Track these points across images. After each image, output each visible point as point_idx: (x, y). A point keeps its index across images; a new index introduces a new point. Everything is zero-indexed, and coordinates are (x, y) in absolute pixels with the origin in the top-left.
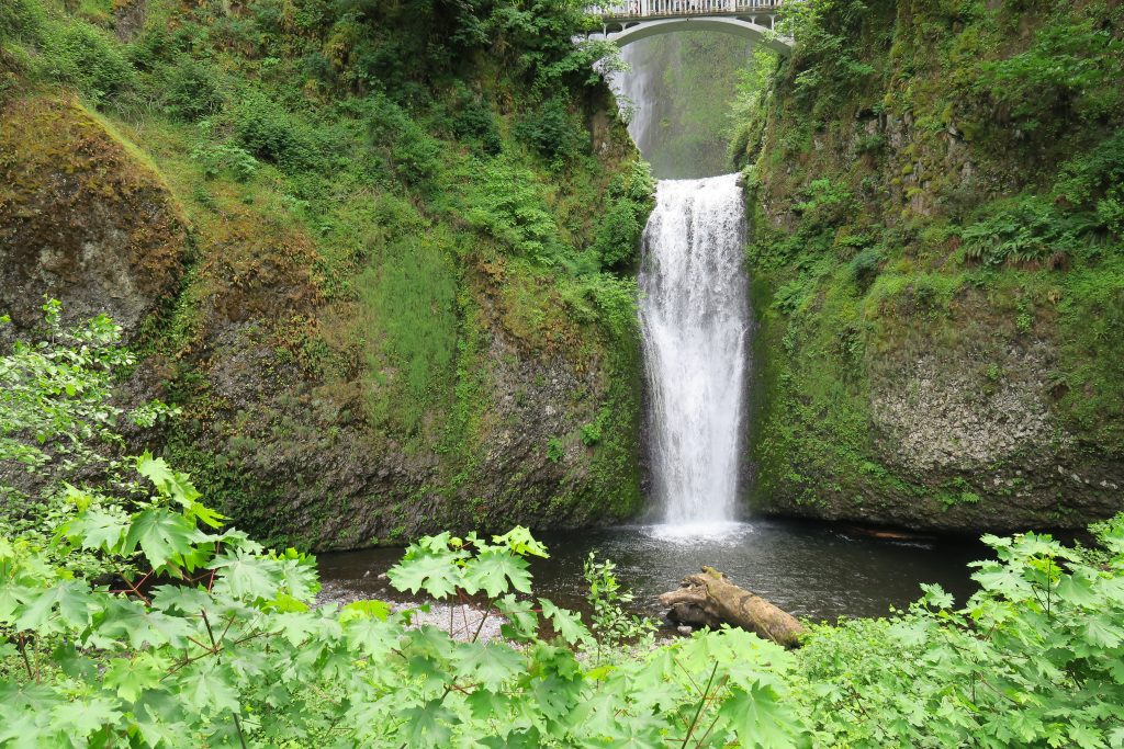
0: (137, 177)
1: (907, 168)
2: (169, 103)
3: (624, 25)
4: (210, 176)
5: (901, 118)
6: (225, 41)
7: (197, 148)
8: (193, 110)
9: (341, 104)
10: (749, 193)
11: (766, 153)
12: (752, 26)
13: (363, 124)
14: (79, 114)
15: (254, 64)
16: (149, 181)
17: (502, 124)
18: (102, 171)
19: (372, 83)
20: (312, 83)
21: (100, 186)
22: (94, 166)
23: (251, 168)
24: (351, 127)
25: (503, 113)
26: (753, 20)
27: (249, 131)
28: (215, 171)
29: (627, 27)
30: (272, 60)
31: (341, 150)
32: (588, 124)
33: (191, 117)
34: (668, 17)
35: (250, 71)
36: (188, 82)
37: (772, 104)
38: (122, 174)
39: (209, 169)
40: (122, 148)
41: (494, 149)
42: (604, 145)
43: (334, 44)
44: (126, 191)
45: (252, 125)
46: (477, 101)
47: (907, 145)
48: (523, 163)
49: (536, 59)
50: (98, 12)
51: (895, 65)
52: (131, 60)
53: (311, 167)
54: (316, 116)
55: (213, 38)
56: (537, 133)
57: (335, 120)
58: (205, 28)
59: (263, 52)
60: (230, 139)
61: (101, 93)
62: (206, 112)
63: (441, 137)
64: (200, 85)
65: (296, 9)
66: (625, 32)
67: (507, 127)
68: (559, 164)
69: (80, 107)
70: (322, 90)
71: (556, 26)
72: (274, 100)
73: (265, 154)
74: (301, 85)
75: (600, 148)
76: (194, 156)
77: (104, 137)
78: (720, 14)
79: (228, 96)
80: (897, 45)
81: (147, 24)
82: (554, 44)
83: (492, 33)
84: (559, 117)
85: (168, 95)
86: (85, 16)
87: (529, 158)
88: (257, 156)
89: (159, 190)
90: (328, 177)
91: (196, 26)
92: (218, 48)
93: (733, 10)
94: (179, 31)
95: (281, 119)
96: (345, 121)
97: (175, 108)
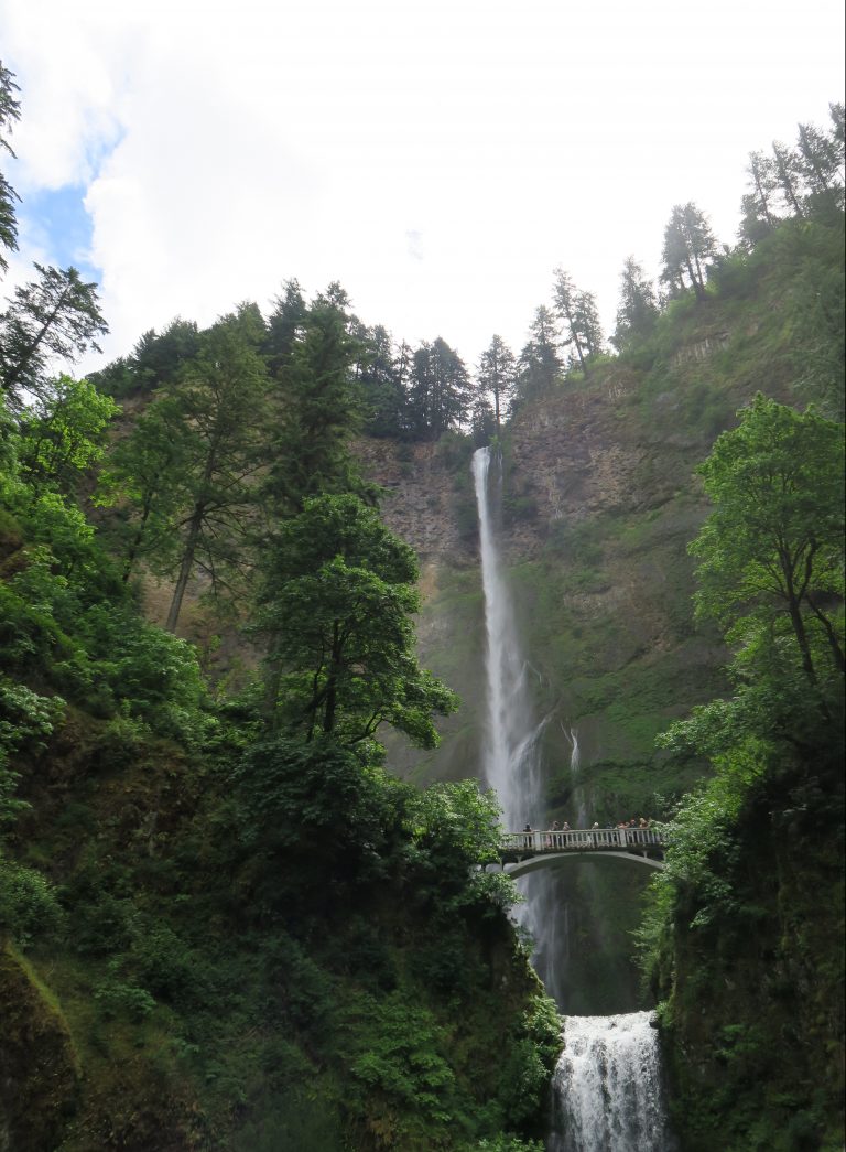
0: (44, 1022)
1: (821, 1017)
2: (84, 941)
3: (519, 858)
4: (107, 1018)
5: (803, 963)
6: (145, 879)
7: (101, 988)
8: (104, 949)
9: (242, 938)
10: (666, 1036)
11: (678, 989)
12: (645, 860)
13: (260, 960)
14: (9, 959)
15: (165, 901)
16: (54, 1025)
17: (397, 957)
18: (15, 1016)
19: (274, 919)
20: (216, 918)
21: (9, 1032)
22: (9, 1010)
23: (149, 1008)
24: (249, 962)
25: (400, 946)
26: (645, 854)
27: (152, 970)
28: (113, 1013)
29: (522, 860)
30: (183, 897)
31: (237, 989)
32: (487, 958)
33: (101, 954)
34: (561, 851)
35: (161, 907)
36: (106, 922)
37: (676, 938)
38: (31, 1019)
39: (108, 1010)
40: (37, 992)
41: (389, 985)
42: (504, 979)
43: (243, 881)
44: (31, 1037)
45: (156, 964)
46: (374, 934)
47: (816, 991)
48: (419, 1000)
49: (433, 894)
50: (41, 858)
51: (786, 909)
52: (60, 902)
53: (205, 1006)
54: (216, 951)
55: (134, 876)
56: (434, 969)
57: (234, 955)
58: (131, 870)
59: (177, 888)
60: (132, 978)
61: (28, 936)
62: (116, 950)
63: (336, 972)
64: (116, 924)
65: (212, 849)
66: (521, 864)
67: (403, 961)
68: (456, 1002)
69: (11, 953)
70: (225, 924)
71: (453, 863)
72: (179, 935)
73: (162, 994)
74: (206, 920)
75: (501, 982)
76: (97, 996)
77: (25, 981)
78: (611, 849)
79: (138, 933)
80: (783, 888)
81: (81, 866)
82: (451, 879)
83: (393, 869)
84: (457, 952)
85: (85, 934)
86: (29, 860)
87: (425, 994)
88: (155, 996)
89: (60, 1035)
90: (220, 1017)
91: (122, 867)
92: (137, 886)
93: (624, 845)
94: (106, 872)
95: (185, 958)
96: (244, 956)
97: (88, 946)
